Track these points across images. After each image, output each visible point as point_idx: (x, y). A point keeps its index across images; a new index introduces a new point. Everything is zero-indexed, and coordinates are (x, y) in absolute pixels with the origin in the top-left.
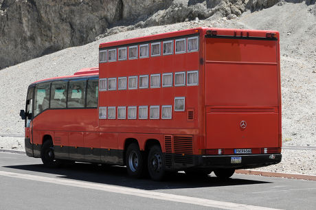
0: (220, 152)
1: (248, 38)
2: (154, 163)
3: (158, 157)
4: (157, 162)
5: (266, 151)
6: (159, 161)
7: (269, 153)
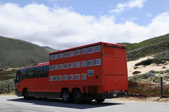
0: (109, 92)
1: (116, 47)
2: (77, 97)
3: (79, 95)
4: (78, 97)
5: (124, 91)
6: (79, 96)
7: (125, 92)
